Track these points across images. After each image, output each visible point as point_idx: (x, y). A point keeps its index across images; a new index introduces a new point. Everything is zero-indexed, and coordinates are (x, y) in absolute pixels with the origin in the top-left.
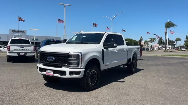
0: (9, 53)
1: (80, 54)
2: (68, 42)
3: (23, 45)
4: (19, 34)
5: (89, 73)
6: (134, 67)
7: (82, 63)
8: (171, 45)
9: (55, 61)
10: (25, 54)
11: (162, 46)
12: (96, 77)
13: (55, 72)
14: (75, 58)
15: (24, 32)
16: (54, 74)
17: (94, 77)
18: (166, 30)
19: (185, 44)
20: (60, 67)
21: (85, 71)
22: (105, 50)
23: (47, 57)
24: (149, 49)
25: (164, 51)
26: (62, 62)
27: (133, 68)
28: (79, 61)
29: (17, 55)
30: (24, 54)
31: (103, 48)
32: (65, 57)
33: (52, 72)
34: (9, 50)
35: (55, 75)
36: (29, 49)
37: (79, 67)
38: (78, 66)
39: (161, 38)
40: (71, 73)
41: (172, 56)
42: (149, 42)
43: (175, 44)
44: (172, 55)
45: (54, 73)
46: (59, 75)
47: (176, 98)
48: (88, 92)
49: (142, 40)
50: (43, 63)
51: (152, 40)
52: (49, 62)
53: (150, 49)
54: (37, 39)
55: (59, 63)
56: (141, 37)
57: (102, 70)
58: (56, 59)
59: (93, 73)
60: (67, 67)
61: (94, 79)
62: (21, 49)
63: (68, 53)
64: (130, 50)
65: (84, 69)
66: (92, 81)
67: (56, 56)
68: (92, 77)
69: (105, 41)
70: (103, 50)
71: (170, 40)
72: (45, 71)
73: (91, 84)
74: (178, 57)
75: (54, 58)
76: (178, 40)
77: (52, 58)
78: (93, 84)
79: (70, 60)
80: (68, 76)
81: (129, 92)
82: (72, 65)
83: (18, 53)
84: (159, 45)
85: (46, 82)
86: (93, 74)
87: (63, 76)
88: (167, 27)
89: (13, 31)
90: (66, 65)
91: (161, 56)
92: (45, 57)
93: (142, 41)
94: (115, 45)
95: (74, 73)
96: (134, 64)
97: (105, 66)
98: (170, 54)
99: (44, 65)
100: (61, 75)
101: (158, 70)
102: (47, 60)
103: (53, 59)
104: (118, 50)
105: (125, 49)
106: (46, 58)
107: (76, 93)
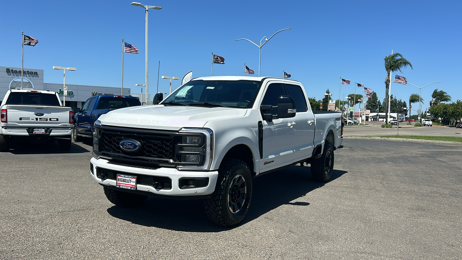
0: (6, 128)
1: (207, 134)
2: (167, 102)
3: (42, 108)
4: (24, 81)
5: (228, 183)
6: (327, 165)
7: (211, 157)
8: (398, 112)
9: (141, 151)
10: (46, 131)
11: (375, 114)
12: (244, 194)
13: (141, 179)
14: (194, 143)
15: (36, 73)
16: (138, 185)
17: (239, 191)
18: (389, 75)
19: (429, 110)
20: (155, 166)
21: (220, 178)
22: (265, 122)
23: (120, 140)
24: (346, 122)
25: (383, 127)
26: (161, 155)
27: (325, 168)
28: (205, 152)
29: (27, 134)
30: (43, 131)
31: (261, 120)
32: (167, 141)
33: (134, 180)
34: (4, 119)
35: (142, 187)
36: (57, 120)
37: (206, 167)
38: (202, 163)
39: (374, 96)
40: (184, 183)
41: (405, 139)
42: (345, 103)
43: (406, 110)
44: (405, 137)
45: (138, 182)
46: (151, 189)
47: (448, 245)
48: (226, 233)
49: (330, 99)
50: (108, 155)
51: (355, 99)
52: (124, 152)
53: (348, 121)
54: (70, 94)
55: (151, 156)
56: (328, 92)
57: (257, 174)
58: (143, 145)
59: (238, 182)
60: (174, 166)
61: (238, 197)
62: (37, 119)
63: (177, 131)
64: (321, 123)
65: (217, 173)
66: (235, 204)
67: (143, 139)
68: (236, 193)
69: (265, 101)
70: (260, 122)
71: (396, 100)
72: (115, 178)
73: (232, 211)
74: (420, 140)
75: (138, 143)
76: (414, 99)
77: (132, 144)
78: (237, 212)
79: (181, 148)
80: (175, 190)
81: (327, 232)
82: (185, 161)
83: (30, 129)
84: (369, 111)
85: (111, 205)
86: (236, 186)
87: (162, 190)
88: (390, 67)
89: (8, 71)
90: (171, 161)
91: (379, 138)
92: (114, 141)
93: (330, 101)
94: (290, 111)
95: (191, 182)
96: (328, 159)
97: (265, 164)
98: (401, 133)
99: (111, 162)
100: (156, 188)
101: (383, 174)
102: (120, 148)
103: (135, 146)
104: (294, 123)
105: (309, 122)
106: (118, 143)
107: (196, 233)
